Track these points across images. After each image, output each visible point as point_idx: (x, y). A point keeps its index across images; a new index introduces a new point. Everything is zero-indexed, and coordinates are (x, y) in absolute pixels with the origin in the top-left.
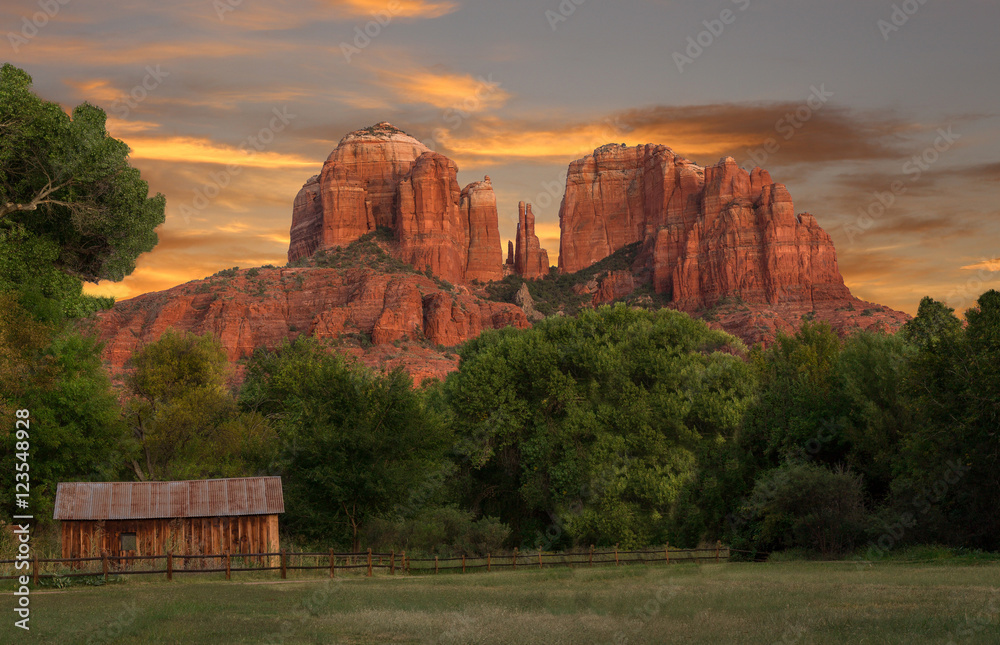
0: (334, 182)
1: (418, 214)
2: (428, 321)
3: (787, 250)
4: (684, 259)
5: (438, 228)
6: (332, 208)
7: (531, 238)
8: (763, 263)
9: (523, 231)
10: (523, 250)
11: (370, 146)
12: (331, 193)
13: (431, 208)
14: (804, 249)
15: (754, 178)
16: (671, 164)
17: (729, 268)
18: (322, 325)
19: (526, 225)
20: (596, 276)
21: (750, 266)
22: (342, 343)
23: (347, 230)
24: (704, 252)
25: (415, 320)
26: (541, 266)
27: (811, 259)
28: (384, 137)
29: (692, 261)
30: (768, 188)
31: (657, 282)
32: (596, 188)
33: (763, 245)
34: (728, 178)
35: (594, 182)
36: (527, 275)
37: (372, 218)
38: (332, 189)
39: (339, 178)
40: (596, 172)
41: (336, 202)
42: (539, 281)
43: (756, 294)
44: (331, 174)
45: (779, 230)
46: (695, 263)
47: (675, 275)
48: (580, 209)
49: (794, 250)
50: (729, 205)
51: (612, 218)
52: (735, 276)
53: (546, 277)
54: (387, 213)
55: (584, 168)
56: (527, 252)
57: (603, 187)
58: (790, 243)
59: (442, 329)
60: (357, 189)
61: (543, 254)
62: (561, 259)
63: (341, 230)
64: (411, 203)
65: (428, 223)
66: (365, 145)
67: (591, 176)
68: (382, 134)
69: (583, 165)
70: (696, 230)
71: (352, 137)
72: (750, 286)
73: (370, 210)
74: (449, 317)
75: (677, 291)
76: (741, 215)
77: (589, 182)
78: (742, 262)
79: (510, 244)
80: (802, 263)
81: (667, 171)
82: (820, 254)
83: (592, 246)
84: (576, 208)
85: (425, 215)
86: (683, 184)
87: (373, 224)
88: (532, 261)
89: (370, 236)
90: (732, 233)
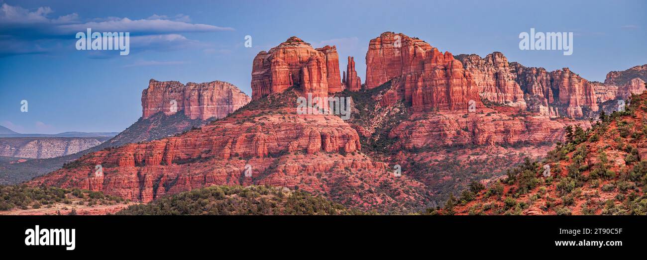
0: (277, 67)
1: (311, 81)
2: (323, 144)
3: (457, 88)
4: (417, 90)
5: (318, 86)
6: (277, 78)
7: (354, 73)
8: (447, 93)
9: (350, 70)
10: (350, 78)
11: (290, 50)
12: (276, 71)
13: (316, 79)
14: (465, 88)
15: (445, 56)
16: (413, 47)
17: (434, 95)
18: (291, 147)
19: (351, 65)
20: (381, 92)
21: (443, 94)
22: (297, 153)
23: (282, 86)
24: (424, 87)
25: (320, 145)
26: (357, 85)
27: (467, 92)
28: (295, 46)
29: (419, 91)
30: (450, 62)
31: (406, 97)
32: (382, 52)
33: (448, 85)
34: (435, 56)
35: (380, 49)
36: (352, 89)
37: (292, 80)
38: (277, 70)
39: (279, 65)
40: (381, 44)
41: (278, 75)
42: (357, 92)
43: (445, 106)
44: (276, 64)
45: (454, 80)
46: (421, 91)
47: (413, 95)
48: (374, 61)
49: (460, 88)
50: (435, 68)
51: (388, 65)
52: (437, 98)
53: (360, 90)
54: (297, 77)
55: (377, 43)
56: (352, 79)
57: (385, 52)
58: (459, 85)
59: (328, 146)
60: (286, 69)
61: (359, 79)
62: (366, 81)
63: (280, 86)
64: (308, 77)
65: (315, 85)
66: (288, 50)
67: (379, 46)
68: (295, 45)
69: (376, 41)
70: (422, 77)
71: (283, 46)
72: (443, 102)
73: (291, 77)
74: (329, 141)
75: (414, 103)
76: (439, 73)
77: (378, 49)
78: (439, 93)
79: (344, 73)
80: (463, 94)
81: (411, 50)
82: (471, 89)
83: (380, 77)
84: (373, 60)
85: (314, 81)
86: (417, 56)
87: (292, 83)
88: (354, 82)
89: (291, 88)
90: (436, 81)
